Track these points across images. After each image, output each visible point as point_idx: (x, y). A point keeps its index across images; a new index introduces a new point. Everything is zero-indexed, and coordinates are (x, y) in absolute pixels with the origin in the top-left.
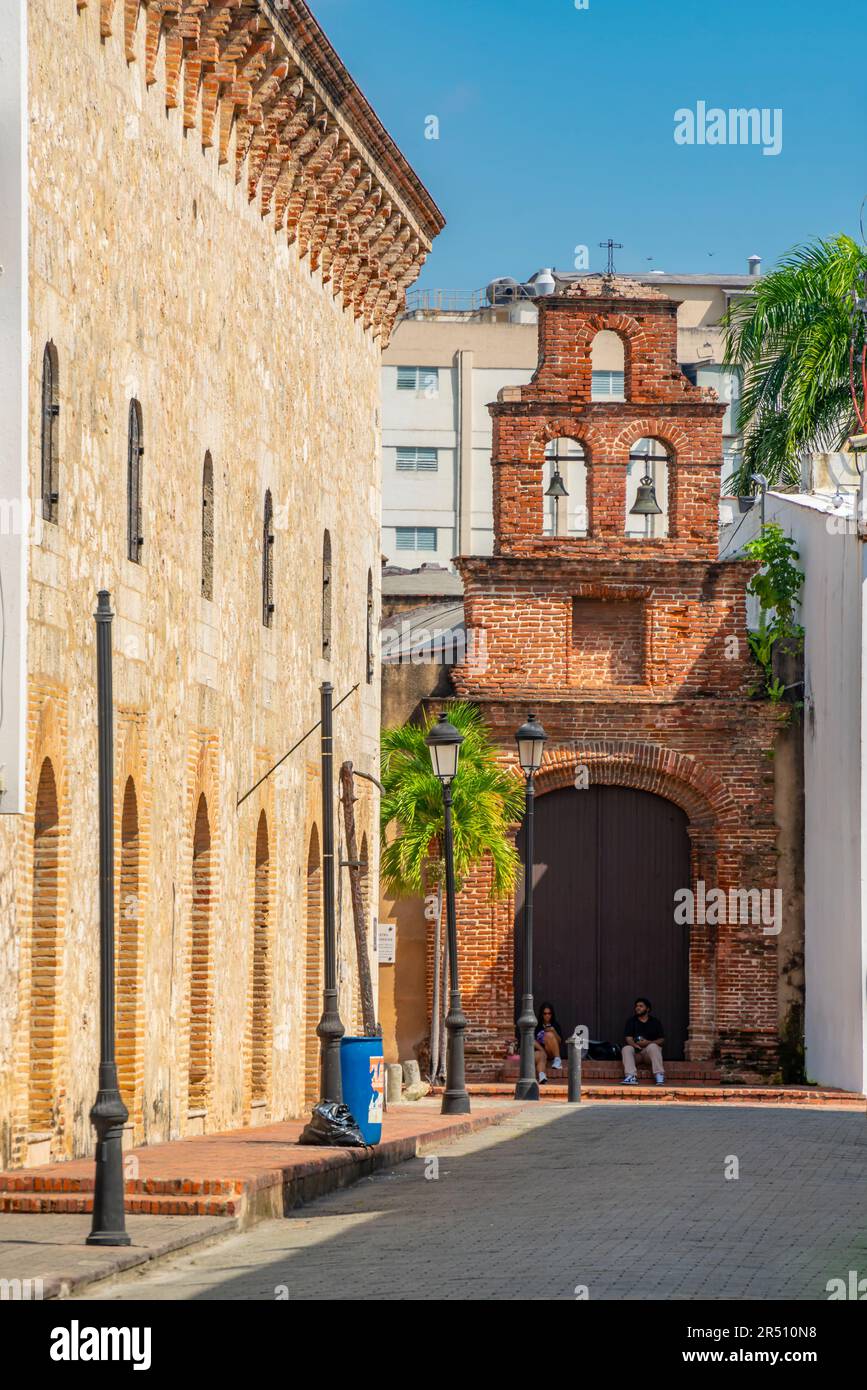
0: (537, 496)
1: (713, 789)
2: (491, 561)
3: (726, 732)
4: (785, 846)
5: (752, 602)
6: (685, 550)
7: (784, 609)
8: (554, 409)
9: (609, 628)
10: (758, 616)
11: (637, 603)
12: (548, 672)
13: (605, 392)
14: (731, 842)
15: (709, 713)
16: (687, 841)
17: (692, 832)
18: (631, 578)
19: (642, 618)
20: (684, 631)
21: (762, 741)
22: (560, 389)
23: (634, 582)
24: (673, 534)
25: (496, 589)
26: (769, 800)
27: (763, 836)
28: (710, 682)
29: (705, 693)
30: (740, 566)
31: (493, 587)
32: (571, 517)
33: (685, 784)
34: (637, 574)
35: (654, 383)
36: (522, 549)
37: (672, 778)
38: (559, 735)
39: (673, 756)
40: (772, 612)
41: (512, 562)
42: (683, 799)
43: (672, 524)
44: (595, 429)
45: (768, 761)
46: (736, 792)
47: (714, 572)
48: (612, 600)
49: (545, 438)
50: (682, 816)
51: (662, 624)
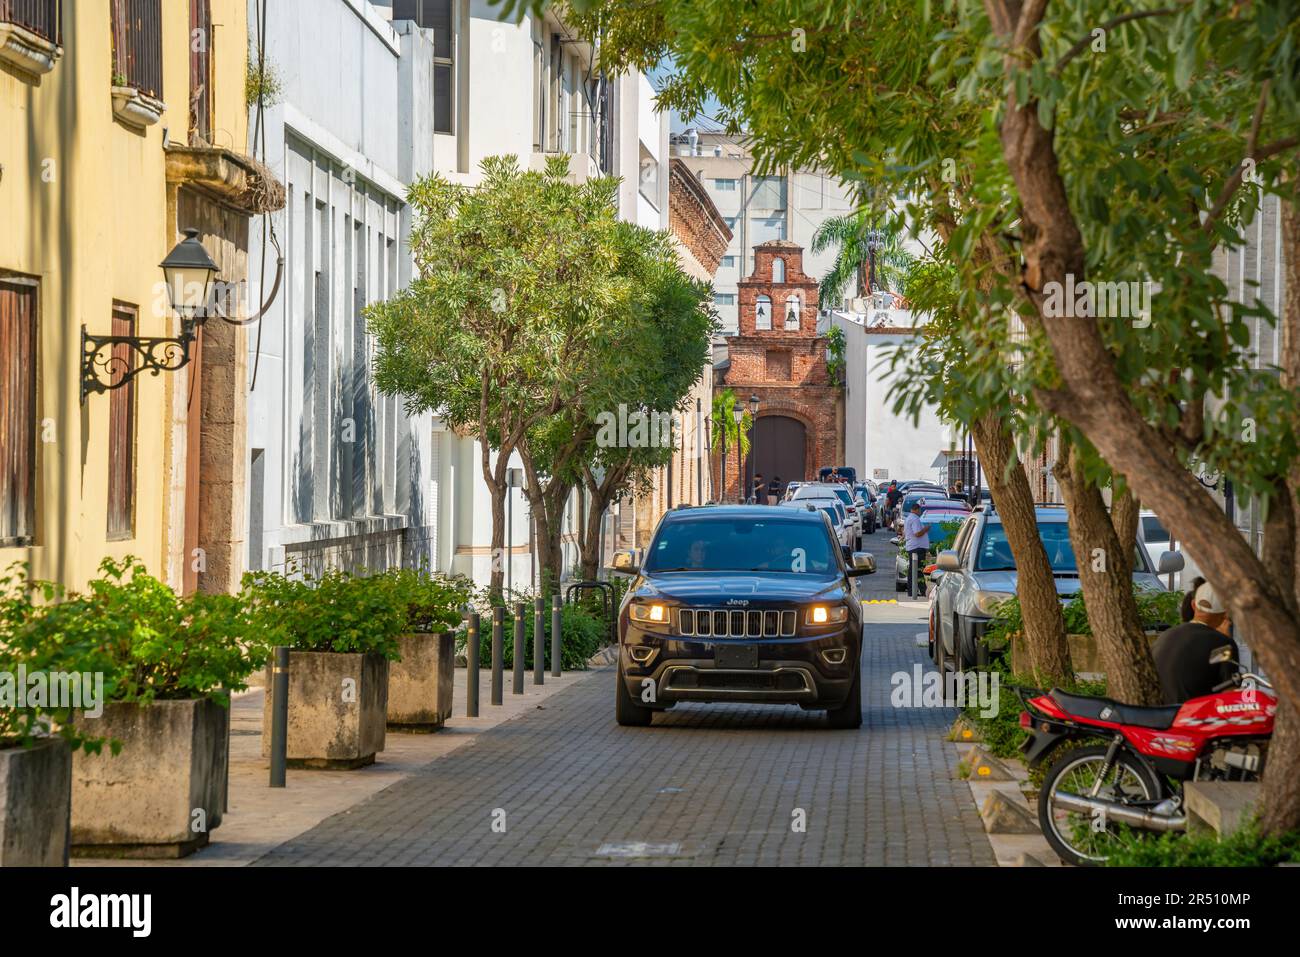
0: (754, 315)
1: (814, 417)
2: (738, 338)
3: (819, 397)
4: (839, 437)
5: (828, 352)
6: (805, 334)
7: (839, 354)
8: (760, 286)
9: (779, 361)
10: (830, 356)
11: (788, 352)
12: (757, 377)
13: (777, 278)
14: (820, 435)
15: (813, 391)
16: (805, 435)
17: (807, 432)
18: (786, 344)
19: (790, 358)
20: (805, 362)
21: (831, 401)
22: (762, 278)
23: (787, 346)
24: (801, 328)
25: (740, 348)
26: (834, 421)
27: (833, 433)
28: (811, 383)
29: (812, 384)
30: (825, 340)
32: (763, 323)
33: (805, 416)
34: (788, 343)
35: (794, 276)
36: (748, 334)
37: (801, 414)
38: (762, 398)
39: (800, 406)
40: (835, 355)
41: (745, 338)
42: (804, 420)
43: (801, 324)
44: (775, 292)
45: (833, 407)
46: (822, 418)
47: (815, 342)
48: (780, 351)
49: (757, 296)
50: (804, 426)
51: (797, 360)
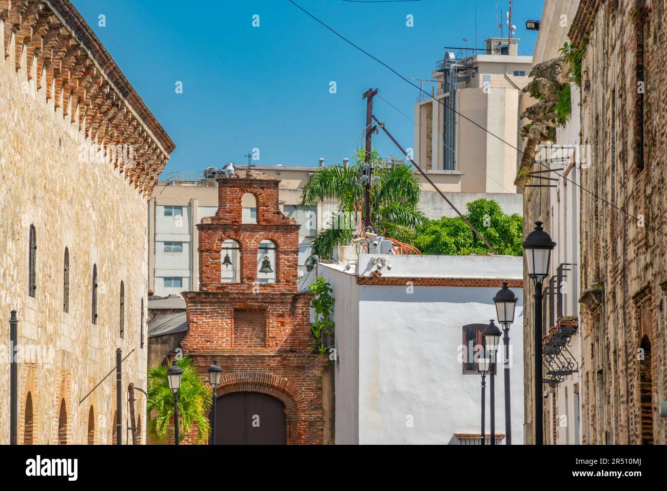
0: (219, 264)
1: (296, 392)
2: (198, 294)
3: (301, 368)
4: (326, 418)
5: (312, 311)
6: (283, 288)
7: (326, 313)
8: (225, 228)
9: (250, 322)
10: (315, 317)
11: (263, 310)
12: (223, 342)
13: (248, 218)
14: (303, 416)
15: (294, 360)
16: (285, 415)
17: (287, 412)
18: (260, 300)
19: (265, 318)
20: (283, 324)
21: (317, 372)
22: (228, 218)
23: (261, 302)
24: (278, 281)
25: (201, 306)
26: (320, 397)
27: (318, 414)
28: (291, 349)
29: (292, 351)
30: (307, 295)
31: (199, 305)
32: (228, 274)
33: (284, 391)
34: (262, 299)
35: (269, 216)
36: (211, 288)
37: (278, 388)
38: (228, 369)
39: (278, 379)
40: (321, 315)
41: (207, 294)
42: (283, 398)
43: (277, 277)
44: (244, 236)
45: (319, 381)
46: (305, 394)
47: (296, 298)
48: (251, 310)
49: (221, 240)
50: (282, 404)
51: (273, 322)
